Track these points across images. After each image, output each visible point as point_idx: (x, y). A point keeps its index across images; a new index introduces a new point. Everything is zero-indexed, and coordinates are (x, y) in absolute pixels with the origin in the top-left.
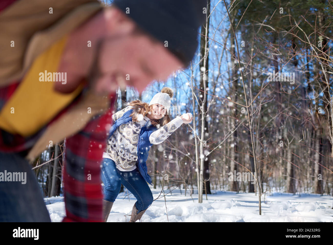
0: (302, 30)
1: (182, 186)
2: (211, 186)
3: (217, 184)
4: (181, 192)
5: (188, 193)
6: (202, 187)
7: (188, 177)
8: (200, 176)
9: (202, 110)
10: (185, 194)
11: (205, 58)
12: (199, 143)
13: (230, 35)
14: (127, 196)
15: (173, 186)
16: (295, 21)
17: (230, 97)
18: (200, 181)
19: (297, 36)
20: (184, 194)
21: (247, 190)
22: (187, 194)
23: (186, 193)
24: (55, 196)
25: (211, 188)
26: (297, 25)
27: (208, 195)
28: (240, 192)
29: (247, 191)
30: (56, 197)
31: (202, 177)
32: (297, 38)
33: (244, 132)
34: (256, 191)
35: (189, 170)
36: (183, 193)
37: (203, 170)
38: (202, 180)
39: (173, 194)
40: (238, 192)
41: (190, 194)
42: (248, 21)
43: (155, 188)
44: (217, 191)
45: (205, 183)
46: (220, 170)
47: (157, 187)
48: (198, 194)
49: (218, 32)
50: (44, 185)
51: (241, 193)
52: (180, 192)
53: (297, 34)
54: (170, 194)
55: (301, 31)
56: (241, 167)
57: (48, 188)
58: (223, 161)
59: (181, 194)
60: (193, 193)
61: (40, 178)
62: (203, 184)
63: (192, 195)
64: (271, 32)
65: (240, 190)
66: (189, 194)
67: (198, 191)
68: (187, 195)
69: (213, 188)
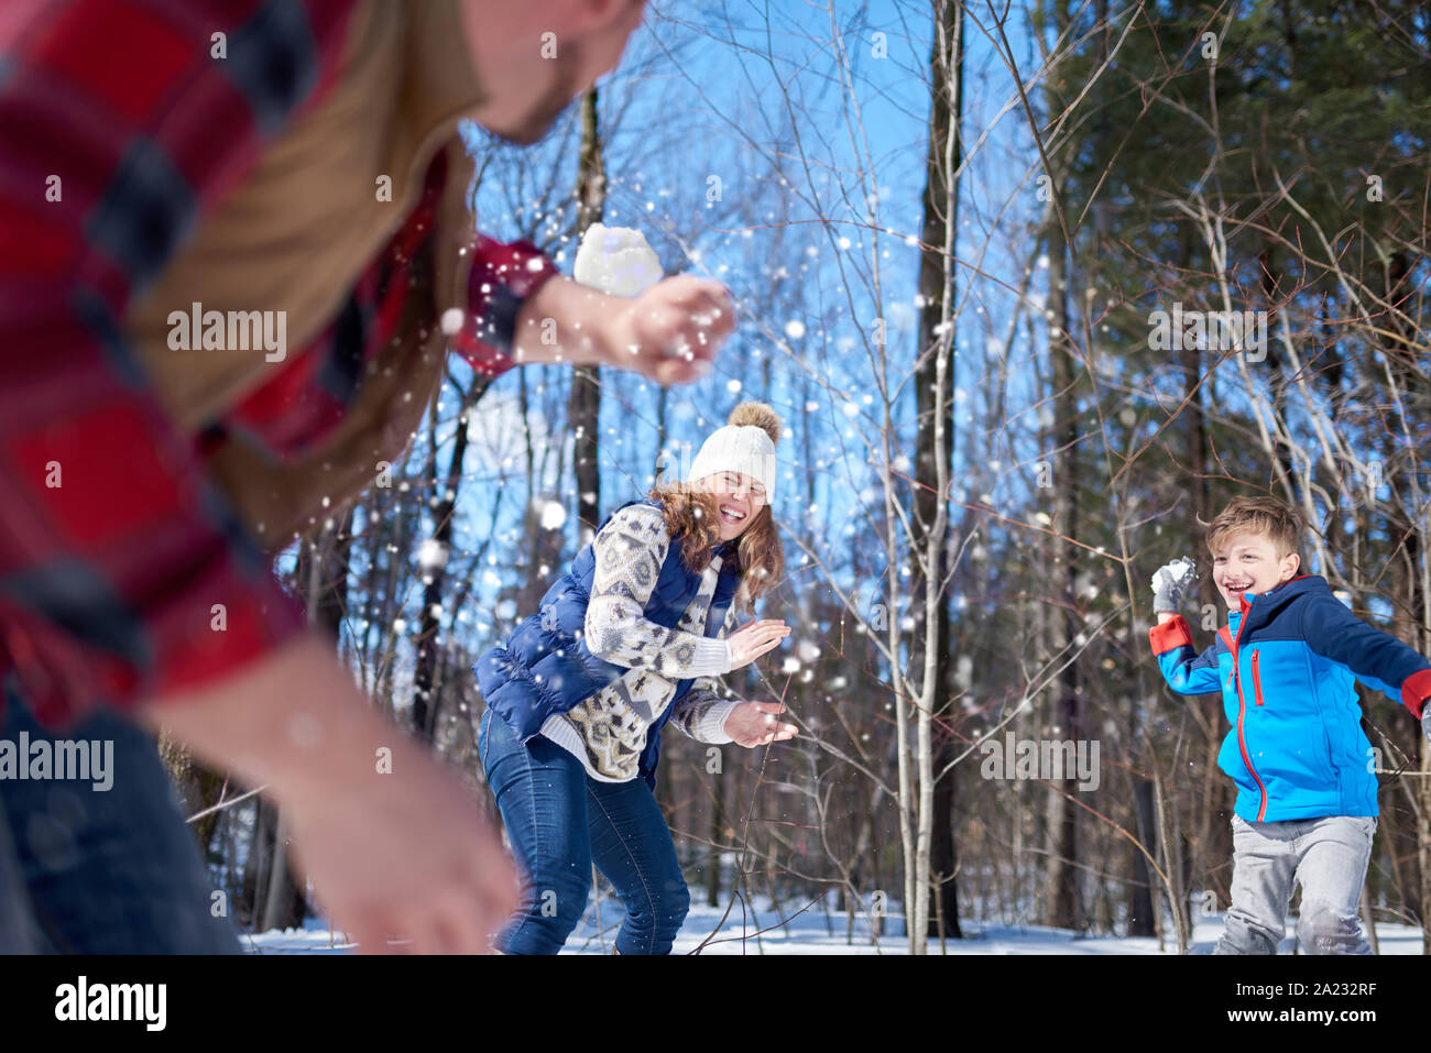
0: (1303, 212)
1: (832, 896)
2: (963, 902)
3: (985, 894)
4: (830, 926)
5: (860, 930)
6: (926, 908)
7: (861, 860)
8: (918, 858)
9: (930, 572)
10: (850, 936)
11: (941, 349)
12: (912, 712)
13: (1045, 245)
14: (595, 937)
15: (793, 895)
16: (1277, 176)
17: (1048, 514)
18: (915, 878)
19: (1282, 239)
20: (842, 936)
21: (1120, 921)
22: (855, 933)
23: (851, 929)
24: (284, 930)
25: (961, 911)
26: (1284, 192)
27: (948, 941)
28: (1090, 933)
29: (1120, 928)
30: (290, 931)
31: (924, 863)
32: (1284, 244)
33: (1108, 664)
34: (1163, 931)
35: (866, 829)
36: (840, 929)
37: (929, 831)
38: (927, 878)
39: (793, 934)
40: (1080, 934)
41: (868, 934)
42: (1125, 189)
43: (714, 902)
44: (987, 924)
45: (937, 889)
46: (1002, 830)
47: (724, 900)
48: (905, 934)
49: (997, 234)
50: (236, 875)
51: (1095, 938)
52: (823, 923)
53: (1280, 229)
54: (780, 934)
55: (1303, 217)
56: (1094, 819)
57: (253, 892)
58: (1013, 792)
59: (831, 936)
60: (882, 931)
61: (222, 847)
62: (928, 896)
63: (881, 940)
64: (1171, 219)
65: (1091, 921)
66: (864, 937)
67: (905, 922)
68: (855, 940)
69: (970, 913)
